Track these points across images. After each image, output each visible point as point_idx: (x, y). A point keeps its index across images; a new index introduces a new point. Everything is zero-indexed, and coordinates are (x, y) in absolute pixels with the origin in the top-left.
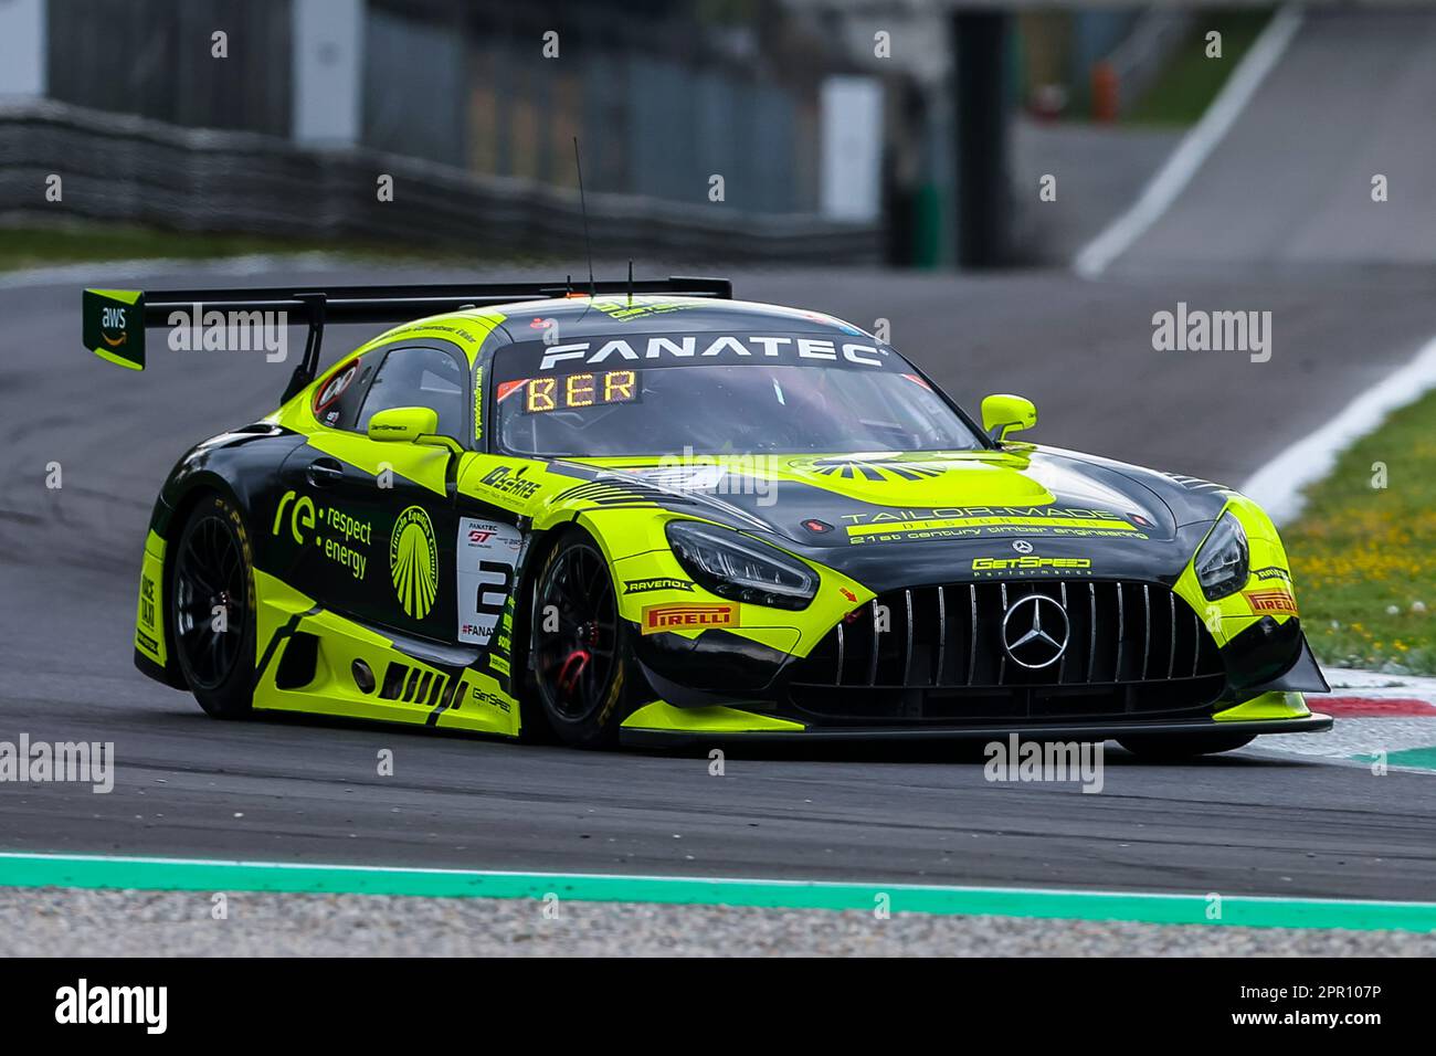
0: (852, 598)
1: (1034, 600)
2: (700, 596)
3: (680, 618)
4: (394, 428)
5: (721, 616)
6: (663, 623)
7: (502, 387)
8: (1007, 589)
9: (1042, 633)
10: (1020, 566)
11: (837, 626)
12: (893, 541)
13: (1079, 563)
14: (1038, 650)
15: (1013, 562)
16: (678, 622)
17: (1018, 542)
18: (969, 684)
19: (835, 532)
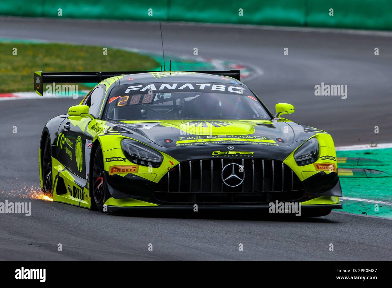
0: (172, 163)
1: (232, 165)
2: (128, 163)
3: (120, 170)
4: (74, 111)
5: (133, 169)
6: (115, 172)
7: (112, 99)
8: (223, 161)
9: (235, 176)
10: (229, 154)
11: (167, 173)
12: (189, 146)
13: (250, 153)
14: (233, 181)
15: (226, 152)
16: (119, 171)
17: (229, 146)
18: (211, 192)
19: (173, 143)
